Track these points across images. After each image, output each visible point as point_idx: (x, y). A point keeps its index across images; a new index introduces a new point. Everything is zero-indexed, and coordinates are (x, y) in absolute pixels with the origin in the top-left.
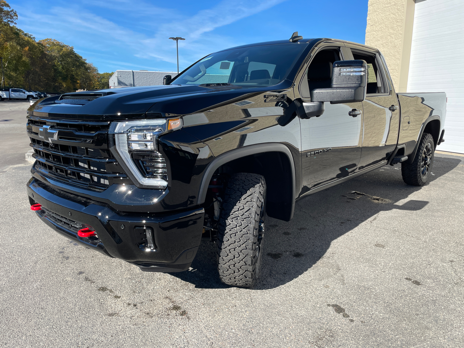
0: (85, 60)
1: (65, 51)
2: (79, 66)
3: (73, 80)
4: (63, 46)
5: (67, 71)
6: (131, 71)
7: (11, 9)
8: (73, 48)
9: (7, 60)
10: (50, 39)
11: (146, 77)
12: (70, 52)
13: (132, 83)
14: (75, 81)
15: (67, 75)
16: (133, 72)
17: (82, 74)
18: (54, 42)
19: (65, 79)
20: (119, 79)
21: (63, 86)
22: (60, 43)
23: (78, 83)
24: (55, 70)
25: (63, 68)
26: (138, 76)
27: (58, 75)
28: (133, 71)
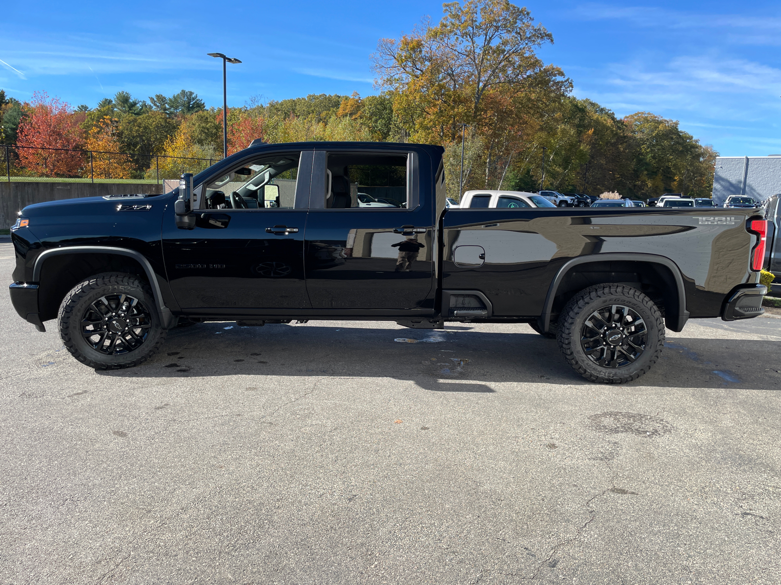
0: (697, 141)
1: (662, 129)
2: (682, 152)
3: (668, 176)
4: (661, 122)
5: (660, 160)
6: (745, 157)
7: (566, 79)
8: (677, 124)
9: (554, 151)
10: (643, 113)
11: (773, 168)
12: (669, 130)
13: (743, 180)
14: (671, 177)
15: (658, 168)
16: (748, 159)
17: (688, 164)
18: (647, 117)
19: (652, 174)
20: (718, 172)
21: (647, 186)
22: (656, 117)
23: (675, 180)
24: (640, 161)
25: (654, 157)
26: (756, 166)
27: (642, 169)
28: (749, 157)
